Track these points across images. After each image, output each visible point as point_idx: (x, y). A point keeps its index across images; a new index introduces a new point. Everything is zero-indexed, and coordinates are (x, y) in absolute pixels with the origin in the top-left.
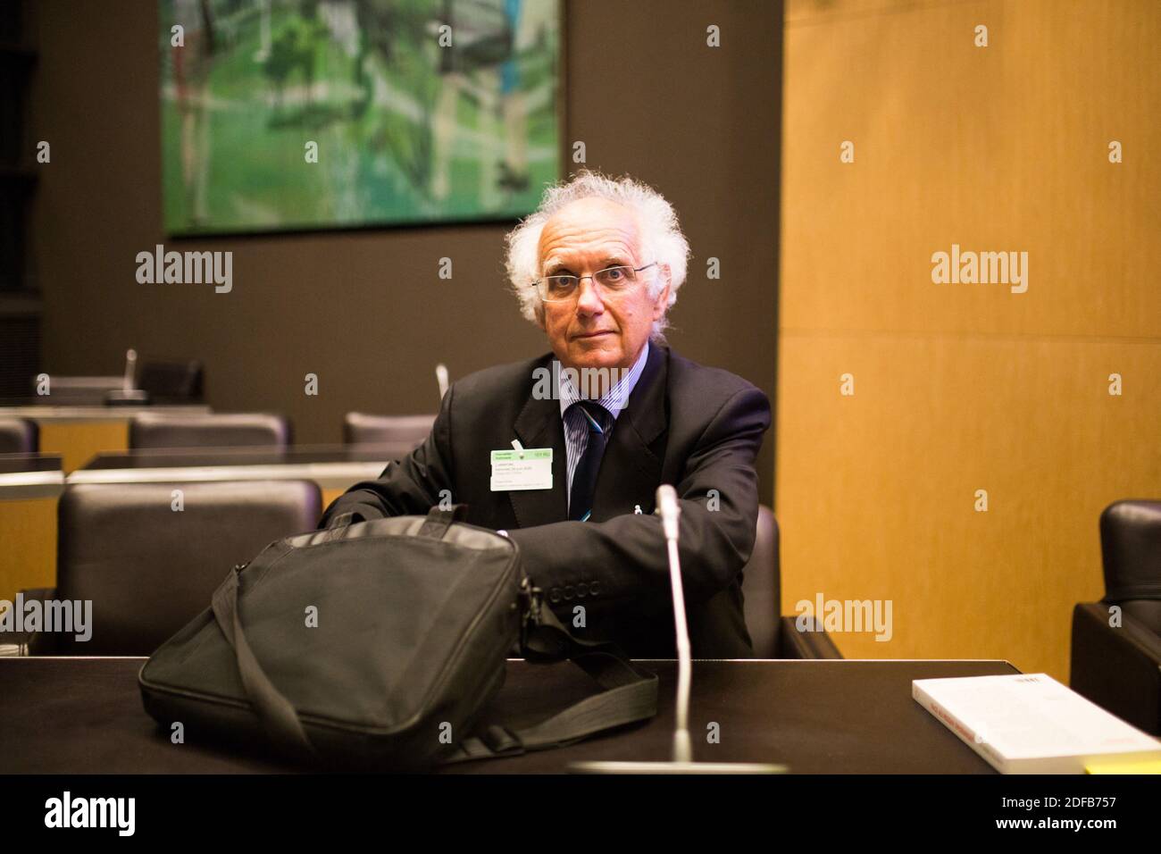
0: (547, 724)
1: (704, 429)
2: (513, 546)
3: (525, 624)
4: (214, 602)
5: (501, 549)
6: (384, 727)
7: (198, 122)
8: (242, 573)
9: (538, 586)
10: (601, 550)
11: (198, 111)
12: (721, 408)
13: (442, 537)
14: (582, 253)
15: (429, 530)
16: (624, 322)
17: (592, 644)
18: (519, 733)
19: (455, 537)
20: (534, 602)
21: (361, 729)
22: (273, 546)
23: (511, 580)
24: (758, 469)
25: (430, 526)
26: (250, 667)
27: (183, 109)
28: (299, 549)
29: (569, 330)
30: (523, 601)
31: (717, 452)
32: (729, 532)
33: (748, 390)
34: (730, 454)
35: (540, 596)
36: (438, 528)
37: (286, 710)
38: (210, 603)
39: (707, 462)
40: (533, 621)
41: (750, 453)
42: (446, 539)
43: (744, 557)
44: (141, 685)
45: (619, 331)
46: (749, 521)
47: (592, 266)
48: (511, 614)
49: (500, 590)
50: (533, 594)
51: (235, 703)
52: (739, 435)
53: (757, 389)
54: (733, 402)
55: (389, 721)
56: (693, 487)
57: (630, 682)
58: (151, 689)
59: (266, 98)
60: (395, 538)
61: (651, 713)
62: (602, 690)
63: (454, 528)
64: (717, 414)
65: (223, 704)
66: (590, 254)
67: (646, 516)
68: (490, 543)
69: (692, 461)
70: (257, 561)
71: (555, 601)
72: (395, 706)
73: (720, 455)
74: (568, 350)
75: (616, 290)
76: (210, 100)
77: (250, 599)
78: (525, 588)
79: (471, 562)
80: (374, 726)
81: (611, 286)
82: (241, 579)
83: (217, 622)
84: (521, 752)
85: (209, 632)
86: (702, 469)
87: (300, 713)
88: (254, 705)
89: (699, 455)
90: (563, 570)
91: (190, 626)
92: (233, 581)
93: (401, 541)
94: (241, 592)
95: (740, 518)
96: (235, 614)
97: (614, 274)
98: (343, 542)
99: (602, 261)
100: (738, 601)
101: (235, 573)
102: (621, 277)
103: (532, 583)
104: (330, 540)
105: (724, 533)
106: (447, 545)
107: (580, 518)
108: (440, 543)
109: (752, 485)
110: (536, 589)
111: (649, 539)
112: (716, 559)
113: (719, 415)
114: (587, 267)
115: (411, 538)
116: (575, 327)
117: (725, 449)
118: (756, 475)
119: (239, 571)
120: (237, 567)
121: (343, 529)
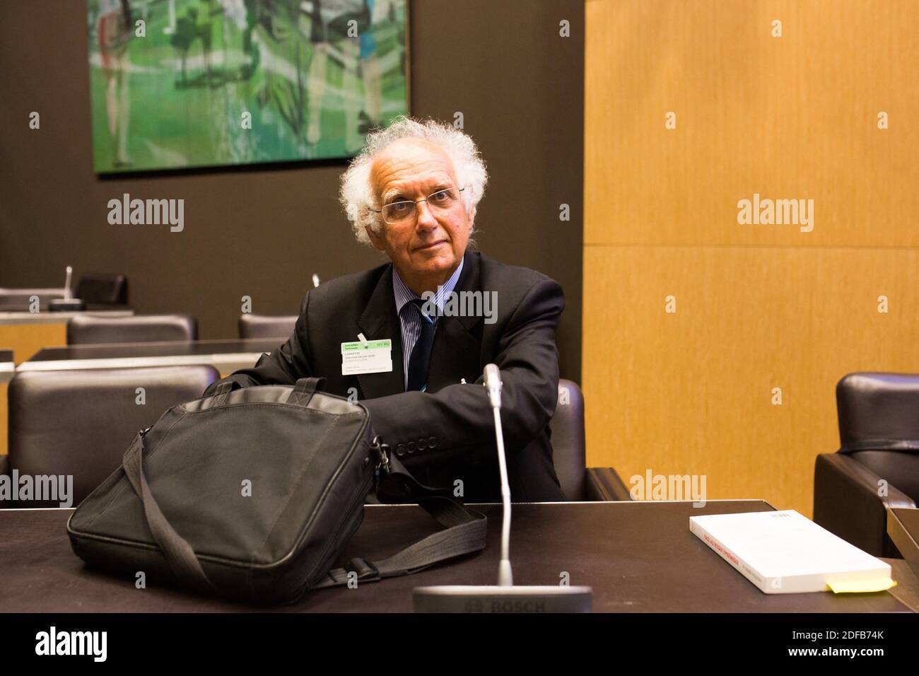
0: (399, 556)
1: (511, 315)
2: (365, 411)
3: (377, 473)
4: (124, 461)
5: (355, 414)
6: (267, 563)
7: (120, 83)
8: (146, 435)
9: (386, 443)
10: (436, 412)
11: (120, 74)
12: (524, 297)
13: (307, 405)
14: (415, 183)
15: (296, 398)
16: (453, 233)
17: (433, 489)
18: (376, 564)
19: (317, 405)
20: (384, 456)
21: (247, 565)
22: (170, 411)
23: (364, 439)
24: (556, 343)
25: (297, 394)
26: (155, 514)
27: (108, 73)
28: (191, 413)
29: (411, 242)
30: (374, 455)
31: (523, 332)
32: (536, 393)
33: (544, 281)
34: (532, 333)
35: (388, 450)
36: (303, 397)
37: (186, 550)
38: (121, 462)
39: (516, 340)
40: (385, 470)
41: (549, 331)
42: (310, 406)
43: (549, 413)
44: (69, 533)
45: (450, 240)
46: (552, 385)
47: (424, 192)
48: (365, 466)
49: (356, 447)
50: (382, 449)
51: (145, 545)
52: (540, 317)
53: (552, 280)
54: (533, 291)
55: (270, 559)
56: (506, 360)
57: (463, 521)
58: (77, 536)
59: (173, 63)
60: (269, 405)
61: (482, 546)
62: (441, 528)
63: (317, 396)
64: (521, 302)
65: (135, 546)
66: (422, 183)
67: (470, 385)
68: (346, 408)
69: (504, 341)
70: (159, 425)
71: (401, 455)
72: (273, 545)
73: (526, 333)
74: (411, 260)
75: (444, 208)
76: (128, 66)
77: (154, 458)
78: (376, 445)
79: (332, 424)
80: (256, 562)
81: (441, 205)
82: (145, 443)
83: (127, 478)
84: (377, 578)
85: (121, 487)
86: (512, 346)
87: (196, 553)
88: (160, 546)
89: (509, 335)
90: (407, 429)
91: (106, 482)
92: (139, 444)
93: (273, 407)
94: (145, 453)
95: (544, 382)
96: (141, 472)
97: (441, 196)
98: (226, 409)
99: (431, 188)
100: (547, 452)
101: (140, 437)
102: (446, 198)
103: (381, 441)
104: (216, 405)
105: (532, 393)
106: (311, 410)
107: (419, 389)
108: (306, 409)
109: (553, 355)
110: (384, 445)
111: (473, 402)
112: (528, 416)
113: (524, 302)
114: (421, 193)
115: (282, 405)
116: (415, 240)
117: (530, 328)
118: (556, 348)
119: (143, 435)
120: (142, 431)
121: (226, 395)
